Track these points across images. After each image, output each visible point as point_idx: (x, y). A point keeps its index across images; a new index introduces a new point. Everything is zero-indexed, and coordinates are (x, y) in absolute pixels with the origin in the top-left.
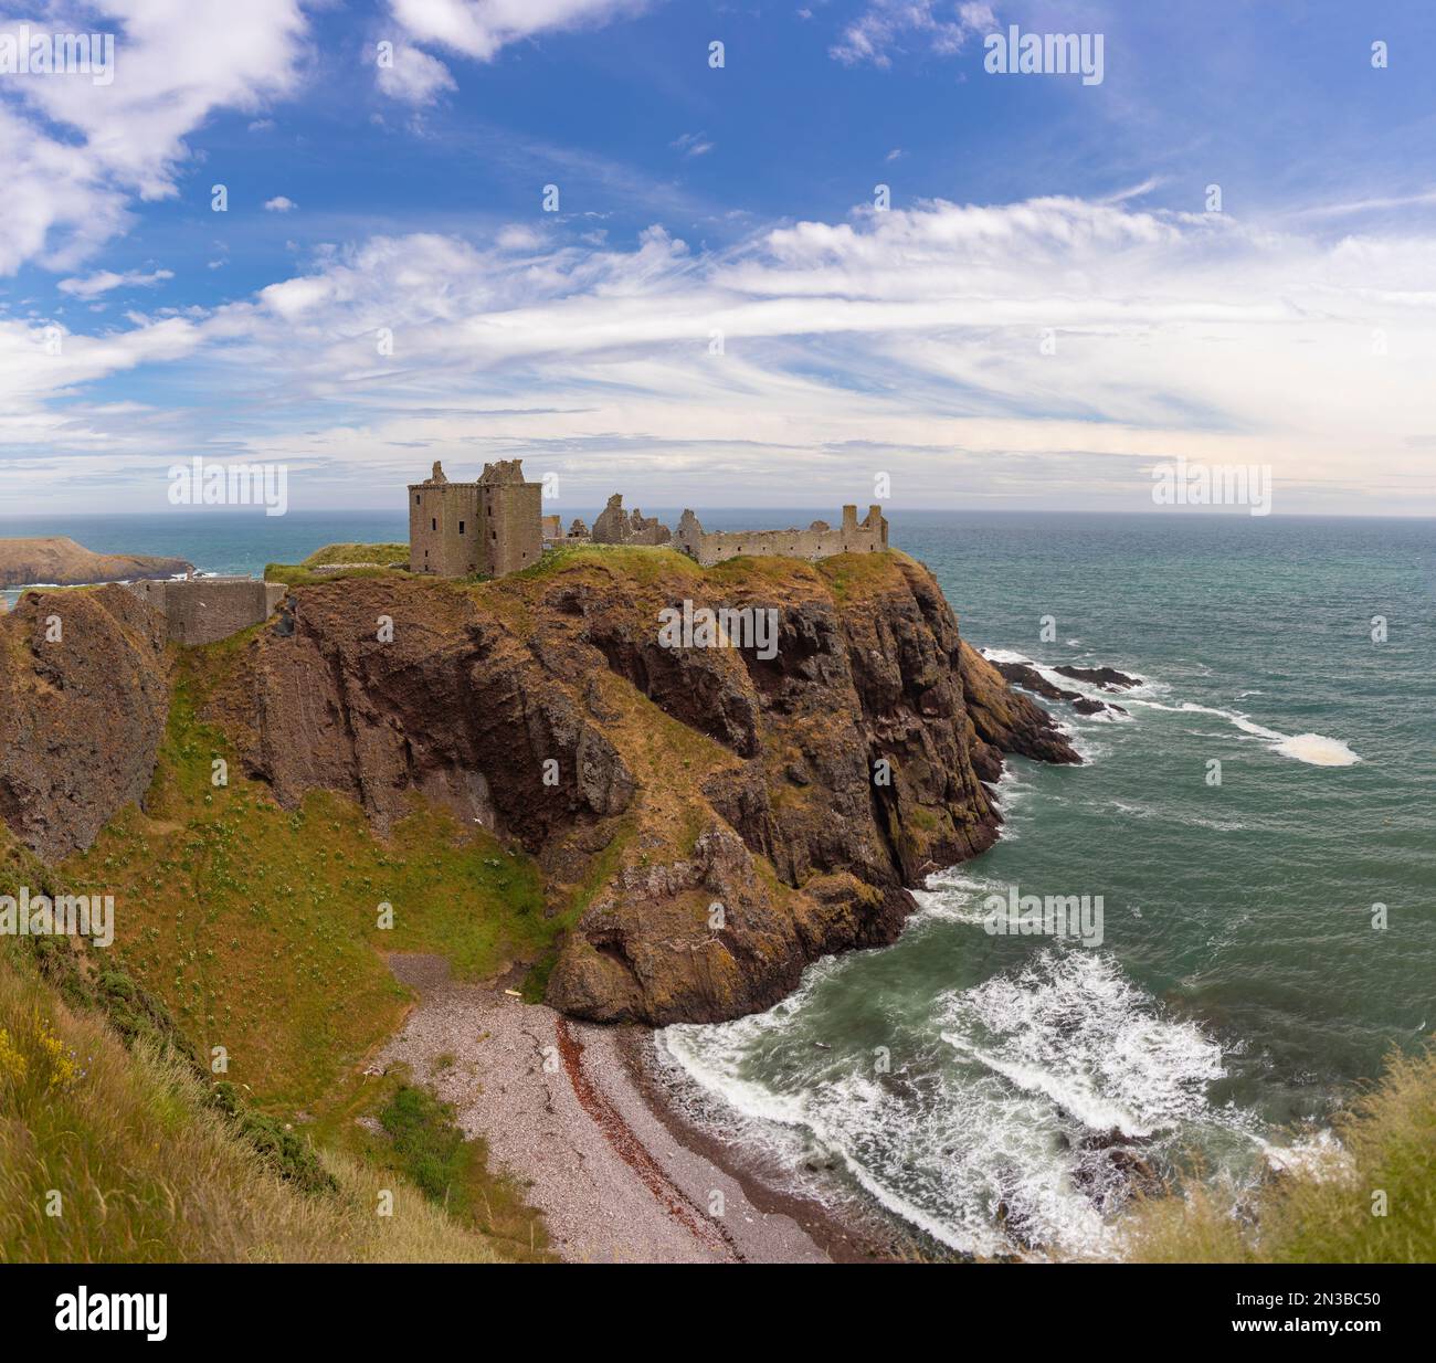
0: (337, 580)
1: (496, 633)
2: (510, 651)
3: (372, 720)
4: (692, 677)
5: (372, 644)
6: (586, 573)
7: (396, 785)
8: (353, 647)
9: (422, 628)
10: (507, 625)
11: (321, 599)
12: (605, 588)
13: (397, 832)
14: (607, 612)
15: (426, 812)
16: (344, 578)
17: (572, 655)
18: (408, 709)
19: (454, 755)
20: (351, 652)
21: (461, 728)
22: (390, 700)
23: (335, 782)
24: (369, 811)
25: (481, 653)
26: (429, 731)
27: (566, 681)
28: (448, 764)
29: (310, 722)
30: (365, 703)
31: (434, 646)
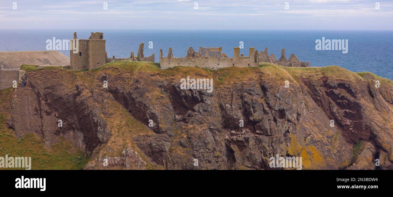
0: (41, 70)
1: (83, 87)
2: (86, 93)
3: (48, 114)
4: (139, 104)
5: (49, 90)
6: (110, 70)
7: (55, 134)
8: (43, 91)
9: (64, 85)
10: (86, 85)
11: (35, 76)
12: (115, 75)
13: (53, 147)
14: (115, 82)
15: (64, 143)
16: (43, 69)
17: (101, 95)
18: (61, 111)
19: (74, 126)
20: (42, 92)
21: (75, 117)
22: (55, 108)
23: (36, 132)
24: (44, 140)
25: (79, 94)
26: (67, 118)
27: (99, 102)
28: (73, 129)
29: (29, 113)
30: (46, 108)
31: (66, 91)
